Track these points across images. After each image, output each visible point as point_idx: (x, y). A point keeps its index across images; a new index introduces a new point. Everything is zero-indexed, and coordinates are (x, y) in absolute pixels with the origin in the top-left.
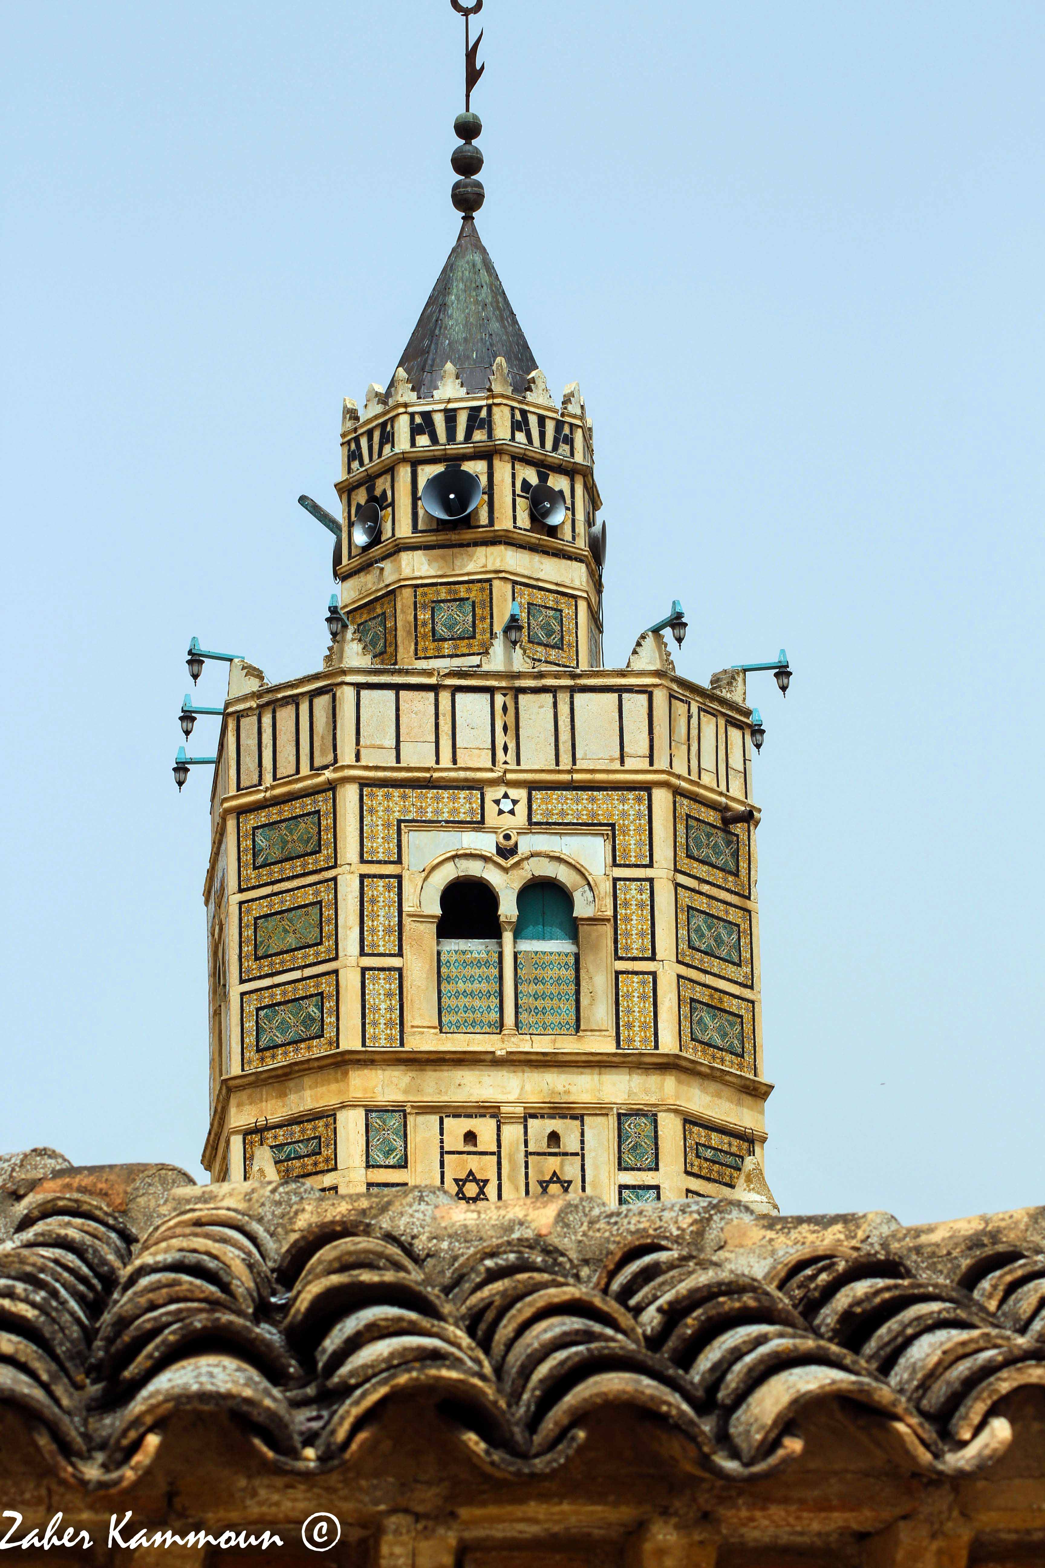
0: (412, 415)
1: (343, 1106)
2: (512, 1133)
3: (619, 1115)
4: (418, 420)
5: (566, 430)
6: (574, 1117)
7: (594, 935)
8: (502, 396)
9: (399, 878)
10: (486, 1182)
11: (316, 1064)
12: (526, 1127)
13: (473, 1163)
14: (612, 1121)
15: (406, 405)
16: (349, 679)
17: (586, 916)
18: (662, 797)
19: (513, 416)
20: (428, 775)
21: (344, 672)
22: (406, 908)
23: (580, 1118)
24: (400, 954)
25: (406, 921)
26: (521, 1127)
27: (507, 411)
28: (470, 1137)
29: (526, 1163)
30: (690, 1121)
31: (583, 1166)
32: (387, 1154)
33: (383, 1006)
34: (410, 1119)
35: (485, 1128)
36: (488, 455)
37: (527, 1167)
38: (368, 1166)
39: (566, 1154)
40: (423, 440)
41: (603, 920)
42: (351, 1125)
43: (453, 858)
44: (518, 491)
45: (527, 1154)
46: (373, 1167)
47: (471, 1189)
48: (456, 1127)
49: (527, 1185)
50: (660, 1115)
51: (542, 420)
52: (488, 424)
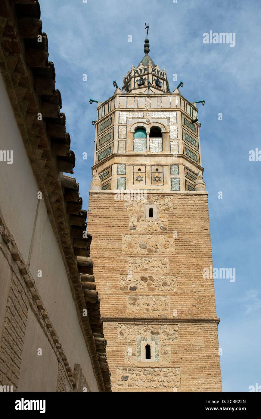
0: (134, 71)
1: (113, 164)
2: (148, 169)
3: (171, 165)
4: (135, 71)
5: (163, 74)
6: (161, 166)
7: (166, 135)
8: (150, 66)
9: (126, 126)
10: (142, 177)
11: (109, 158)
12: (151, 168)
13: (140, 174)
14: (169, 167)
15: (133, 70)
16: (118, 95)
17: (164, 132)
18: (179, 113)
19: (152, 69)
20: (132, 110)
21: (117, 94)
22: (127, 131)
23: (163, 166)
24: (126, 138)
25: (128, 133)
26: (150, 168)
27: (151, 68)
28: (139, 170)
29: (151, 174)
30: (186, 168)
31: (163, 174)
32: (122, 172)
33: (122, 147)
34: (127, 166)
35: (143, 168)
36: (147, 74)
37: (151, 175)
38: (118, 174)
39: (160, 172)
40: (137, 74)
41: (167, 133)
42: (115, 168)
43: (137, 123)
44: (153, 80)
45: (151, 172)
46: (119, 174)
47: (139, 179)
48: (136, 168)
49: (151, 178)
50: (179, 165)
51: (158, 72)
52: (148, 70)
